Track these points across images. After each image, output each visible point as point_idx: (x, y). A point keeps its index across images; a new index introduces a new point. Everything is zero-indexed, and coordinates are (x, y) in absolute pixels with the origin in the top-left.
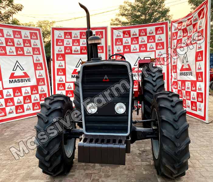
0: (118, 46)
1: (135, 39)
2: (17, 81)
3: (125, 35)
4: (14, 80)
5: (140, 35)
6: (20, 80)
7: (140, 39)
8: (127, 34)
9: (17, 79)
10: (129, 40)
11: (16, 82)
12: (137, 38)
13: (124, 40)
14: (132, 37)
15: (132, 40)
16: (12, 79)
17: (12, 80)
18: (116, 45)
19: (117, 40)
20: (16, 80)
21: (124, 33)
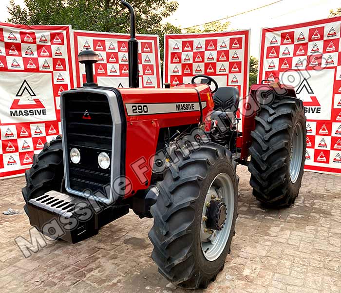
0: (270, 60)
1: (301, 47)
2: (24, 113)
3: (285, 41)
4: (18, 110)
5: (310, 40)
6: (28, 112)
7: (311, 46)
8: (288, 39)
9: (23, 110)
10: (291, 48)
11: (22, 114)
12: (305, 45)
13: (282, 49)
14: (296, 43)
15: (296, 48)
16: (16, 110)
17: (16, 112)
18: (267, 57)
19: (269, 49)
20: (21, 111)
21: (283, 36)
